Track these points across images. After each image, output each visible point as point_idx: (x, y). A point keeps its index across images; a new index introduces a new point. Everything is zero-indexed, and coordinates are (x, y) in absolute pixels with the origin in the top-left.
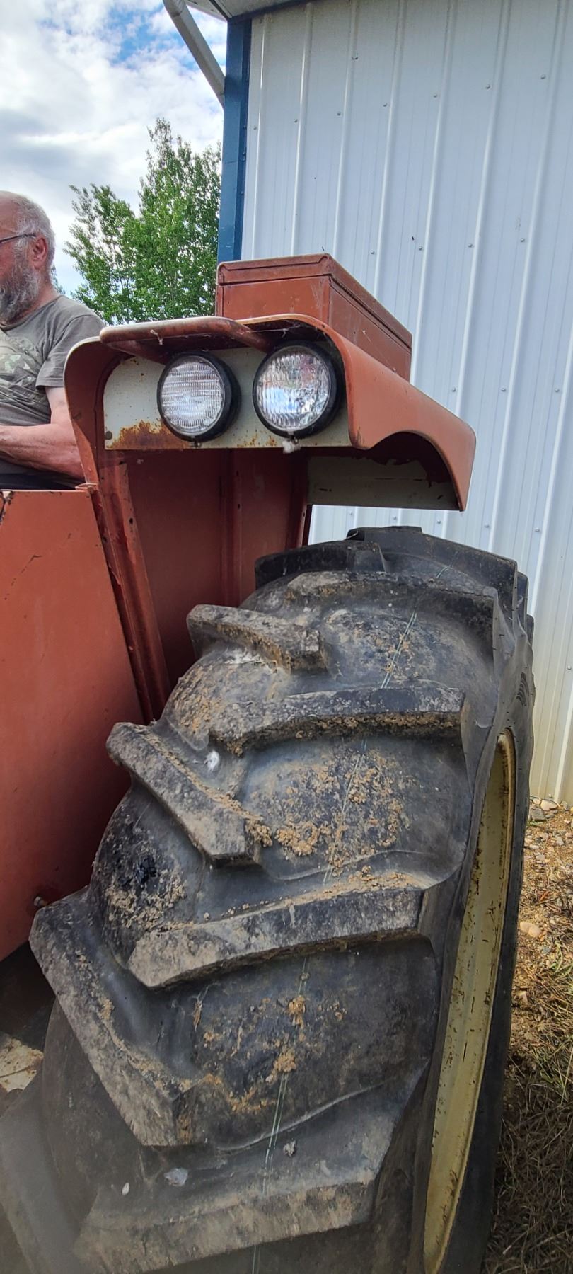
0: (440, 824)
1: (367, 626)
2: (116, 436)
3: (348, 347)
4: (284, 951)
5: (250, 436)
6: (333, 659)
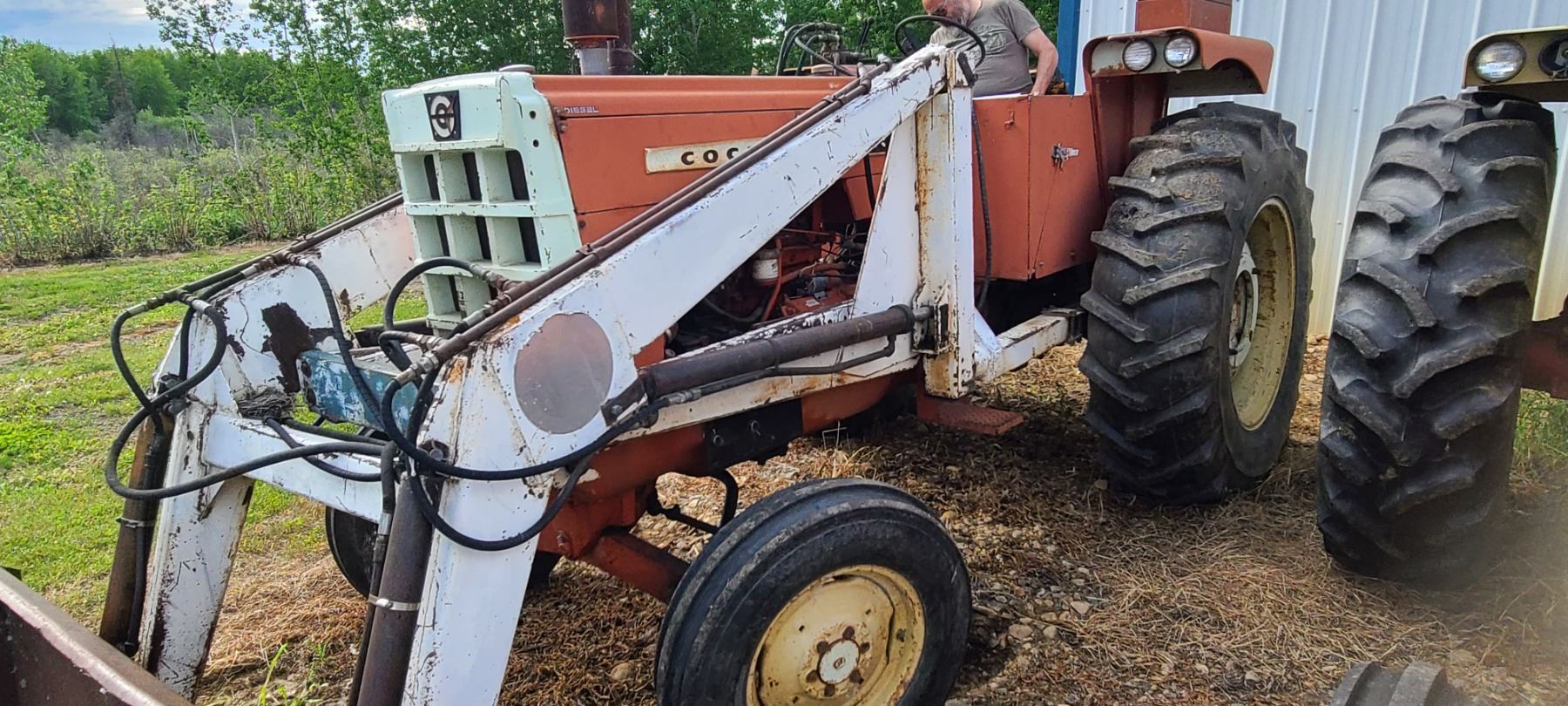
0: (1234, 194)
1: (1207, 136)
2: (1097, 72)
3: (1200, 32)
4: (1183, 218)
5: (1161, 68)
6: (1195, 144)
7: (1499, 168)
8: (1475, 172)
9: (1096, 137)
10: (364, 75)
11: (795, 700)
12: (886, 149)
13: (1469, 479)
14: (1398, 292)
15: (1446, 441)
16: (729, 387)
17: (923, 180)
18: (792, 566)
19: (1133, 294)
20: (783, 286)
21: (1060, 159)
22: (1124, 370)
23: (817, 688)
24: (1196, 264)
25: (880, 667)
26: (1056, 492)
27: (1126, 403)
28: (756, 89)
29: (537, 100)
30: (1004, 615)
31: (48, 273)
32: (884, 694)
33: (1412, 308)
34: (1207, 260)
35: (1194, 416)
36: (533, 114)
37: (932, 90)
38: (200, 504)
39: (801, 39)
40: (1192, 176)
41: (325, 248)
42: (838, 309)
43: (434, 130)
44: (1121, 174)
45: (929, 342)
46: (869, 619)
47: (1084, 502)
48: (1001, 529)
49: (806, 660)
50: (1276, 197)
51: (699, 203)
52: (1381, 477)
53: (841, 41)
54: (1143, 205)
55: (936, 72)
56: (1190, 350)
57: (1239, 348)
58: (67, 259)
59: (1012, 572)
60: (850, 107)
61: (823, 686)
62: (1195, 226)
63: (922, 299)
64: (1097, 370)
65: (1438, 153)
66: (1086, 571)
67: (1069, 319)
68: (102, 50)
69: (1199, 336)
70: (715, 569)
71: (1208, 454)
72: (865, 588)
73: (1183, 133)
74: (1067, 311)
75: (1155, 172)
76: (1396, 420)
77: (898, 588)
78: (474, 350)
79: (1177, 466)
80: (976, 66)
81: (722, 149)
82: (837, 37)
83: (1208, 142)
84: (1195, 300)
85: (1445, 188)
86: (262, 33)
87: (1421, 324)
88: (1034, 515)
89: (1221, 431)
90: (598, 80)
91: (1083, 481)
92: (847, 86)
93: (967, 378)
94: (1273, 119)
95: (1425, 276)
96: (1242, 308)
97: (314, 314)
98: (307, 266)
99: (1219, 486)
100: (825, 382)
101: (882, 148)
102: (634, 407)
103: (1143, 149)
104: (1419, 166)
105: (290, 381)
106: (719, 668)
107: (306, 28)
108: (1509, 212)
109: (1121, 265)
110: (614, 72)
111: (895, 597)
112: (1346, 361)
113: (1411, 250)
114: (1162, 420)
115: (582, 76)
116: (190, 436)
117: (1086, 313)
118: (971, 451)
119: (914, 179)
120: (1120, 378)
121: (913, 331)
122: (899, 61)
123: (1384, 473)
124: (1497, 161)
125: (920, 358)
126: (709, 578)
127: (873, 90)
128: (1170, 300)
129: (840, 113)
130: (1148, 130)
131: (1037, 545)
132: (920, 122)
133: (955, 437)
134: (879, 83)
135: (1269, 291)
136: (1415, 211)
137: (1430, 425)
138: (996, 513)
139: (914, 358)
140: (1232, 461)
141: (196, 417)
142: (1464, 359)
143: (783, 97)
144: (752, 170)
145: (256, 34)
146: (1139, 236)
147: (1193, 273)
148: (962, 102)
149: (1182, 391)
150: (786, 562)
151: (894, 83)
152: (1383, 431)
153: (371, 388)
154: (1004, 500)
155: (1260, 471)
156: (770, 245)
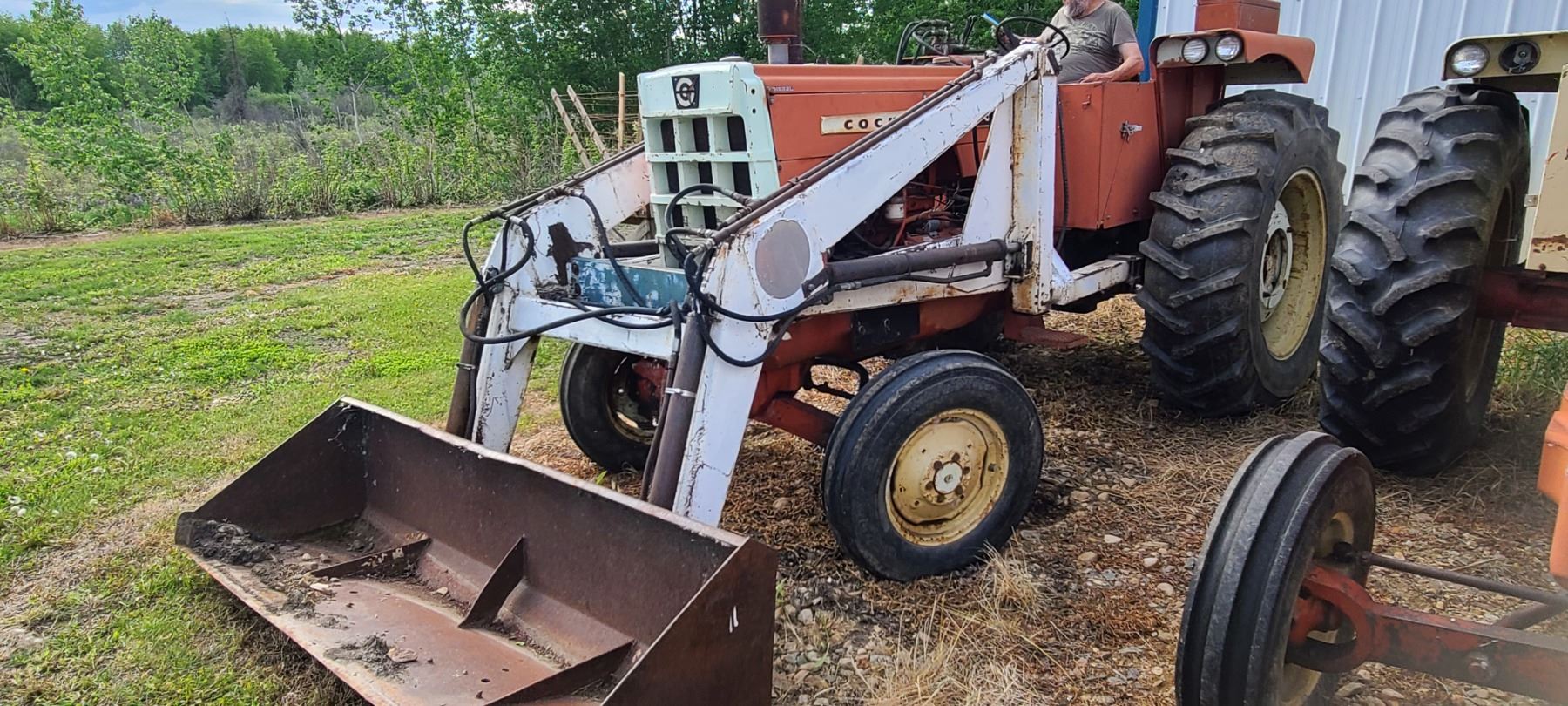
0: (1267, 163)
1: (1249, 117)
3: (1243, 32)
4: (1224, 181)
5: (1213, 61)
6: (1238, 123)
7: (1463, 142)
8: (1445, 145)
9: (1159, 117)
10: (473, 56)
11: (917, 503)
12: (990, 123)
13: (1429, 379)
14: (1379, 235)
15: (1410, 348)
16: (879, 283)
17: (1017, 145)
18: (921, 401)
19: (1180, 241)
20: (907, 225)
21: (1127, 133)
22: (1172, 301)
23: (933, 495)
24: (1233, 217)
25: (976, 489)
26: (1116, 407)
27: (1173, 328)
28: (895, 75)
29: (757, 82)
30: (1068, 484)
31: (217, 230)
32: (978, 510)
33: (1388, 247)
34: (1241, 215)
35: (1227, 339)
36: (753, 91)
37: (1027, 77)
38: (506, 359)
39: (917, 34)
40: (1233, 148)
41: (587, 184)
42: (950, 241)
43: (677, 102)
44: (1177, 147)
45: (1017, 270)
46: (970, 451)
47: (1138, 415)
48: (1068, 431)
49: (926, 473)
50: (1308, 169)
51: (865, 153)
52: (1364, 378)
53: (949, 35)
54: (1192, 171)
55: (1030, 63)
56: (1224, 285)
57: (1274, 292)
58: (228, 220)
59: (1075, 458)
60: (967, 89)
61: (937, 494)
62: (1232, 188)
63: (1012, 237)
64: (1151, 303)
65: (1420, 130)
66: (1135, 459)
67: (1130, 263)
68: (214, 28)
69: (1232, 274)
70: (869, 402)
71: (1238, 370)
72: (968, 429)
73: (1229, 114)
74: (1129, 257)
75: (1204, 145)
76: (1375, 333)
77: (991, 431)
78: (733, 238)
79: (1214, 381)
80: (1062, 58)
81: (871, 119)
82: (946, 31)
83: (1248, 122)
84: (1230, 246)
85: (1420, 157)
86: (383, 15)
87: (1395, 258)
88: (1096, 421)
89: (1250, 354)
90: (781, 68)
91: (1136, 400)
92: (965, 74)
93: (1046, 299)
94: (1306, 104)
95: (1398, 224)
96: (1278, 261)
97: (581, 231)
98: (581, 197)
99: (1248, 399)
100: (940, 291)
101: (986, 123)
102: (820, 288)
103: (1195, 127)
104: (1403, 140)
105: (562, 277)
106: (869, 468)
107: (422, 11)
108: (1468, 175)
109: (1172, 218)
110: (791, 62)
111: (989, 439)
112: (1340, 289)
113: (1391, 204)
114: (1201, 342)
115: (770, 65)
116: (503, 311)
117: (1145, 258)
118: (1046, 378)
119: (1010, 145)
120: (1169, 308)
121: (1005, 261)
122: (1003, 55)
123: (1366, 376)
124: (1462, 137)
125: (1009, 283)
126: (865, 407)
127: (983, 77)
128: (1210, 246)
129: (960, 93)
130: (1204, 111)
131: (1097, 442)
132: (1016, 103)
133: (1032, 368)
134: (988, 71)
135: (1302, 247)
136: (1397, 175)
137: (1400, 336)
138: (1064, 420)
139: (1005, 283)
140: (1259, 383)
141: (506, 297)
142: (1425, 285)
143: (913, 82)
144: (899, 132)
145: (377, 16)
146: (1188, 195)
147: (1229, 225)
148: (1049, 86)
149: (1217, 318)
150: (918, 398)
151: (999, 72)
152: (1364, 341)
153: (629, 279)
154: (1072, 411)
155: (1285, 393)
156: (899, 194)
